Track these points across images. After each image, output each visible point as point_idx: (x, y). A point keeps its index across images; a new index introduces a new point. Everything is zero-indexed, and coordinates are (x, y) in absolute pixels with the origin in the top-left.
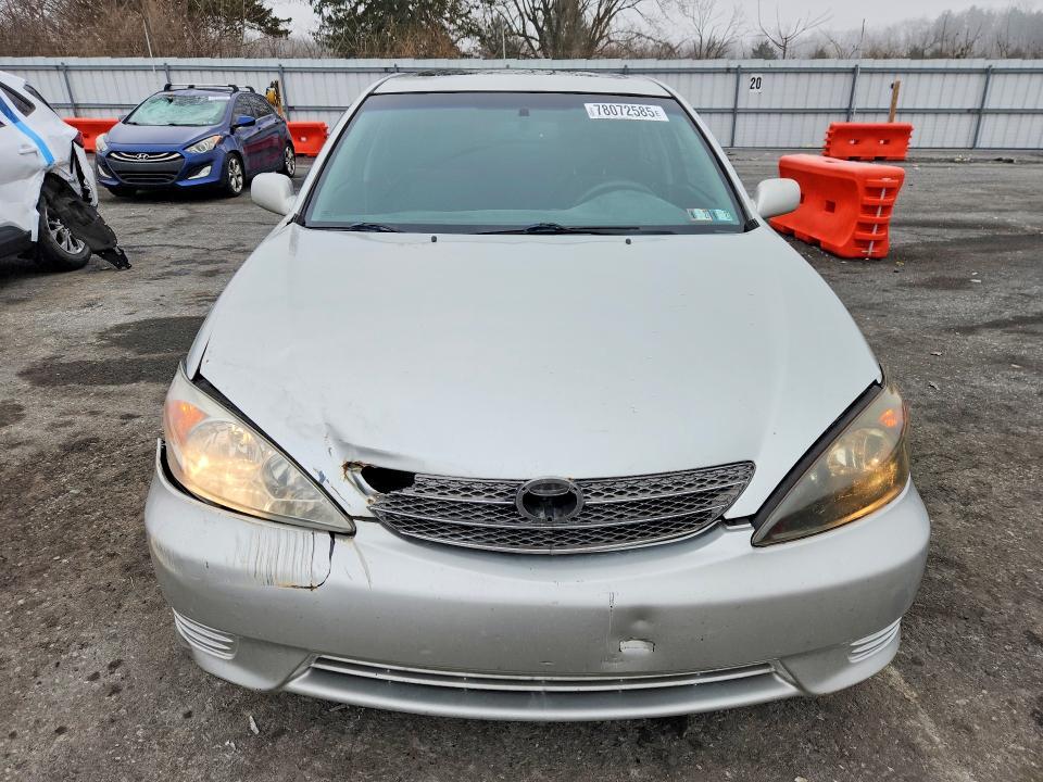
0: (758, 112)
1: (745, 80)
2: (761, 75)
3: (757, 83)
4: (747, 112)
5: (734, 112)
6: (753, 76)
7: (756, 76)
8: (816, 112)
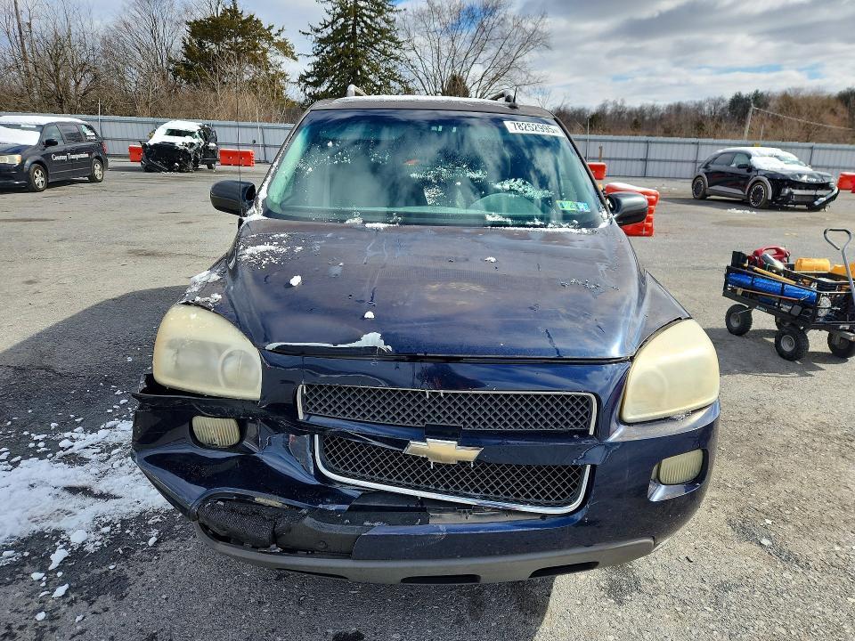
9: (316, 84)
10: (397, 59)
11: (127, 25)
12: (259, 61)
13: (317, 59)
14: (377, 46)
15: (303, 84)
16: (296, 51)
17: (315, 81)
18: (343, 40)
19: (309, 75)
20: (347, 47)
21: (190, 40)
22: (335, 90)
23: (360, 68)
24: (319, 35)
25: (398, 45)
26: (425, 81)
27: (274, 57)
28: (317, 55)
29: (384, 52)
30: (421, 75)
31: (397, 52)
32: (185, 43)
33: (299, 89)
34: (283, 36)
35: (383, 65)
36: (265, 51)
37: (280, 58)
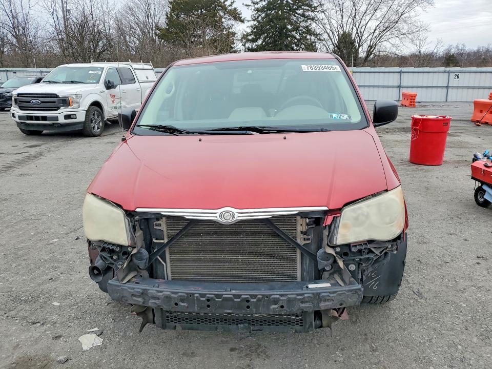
0: (457, 88)
1: (452, 75)
2: (459, 74)
3: (458, 76)
4: (453, 88)
5: (447, 87)
6: (456, 74)
7: (457, 74)
8: (484, 88)
9: (253, 41)
10: (312, 19)
11: (131, 9)
12: (217, 25)
13: (255, 23)
14: (297, 11)
15: (244, 41)
16: (243, 16)
17: (253, 39)
18: (274, 8)
19: (248, 35)
20: (277, 13)
21: (171, 14)
22: (267, 44)
23: (285, 28)
24: (256, 6)
25: (314, 9)
26: (331, 34)
27: (227, 22)
28: (254, 20)
29: (303, 15)
30: (328, 31)
31: (312, 14)
32: (167, 16)
33: (241, 44)
34: (234, 6)
35: (303, 24)
36: (221, 17)
37: (232, 22)
